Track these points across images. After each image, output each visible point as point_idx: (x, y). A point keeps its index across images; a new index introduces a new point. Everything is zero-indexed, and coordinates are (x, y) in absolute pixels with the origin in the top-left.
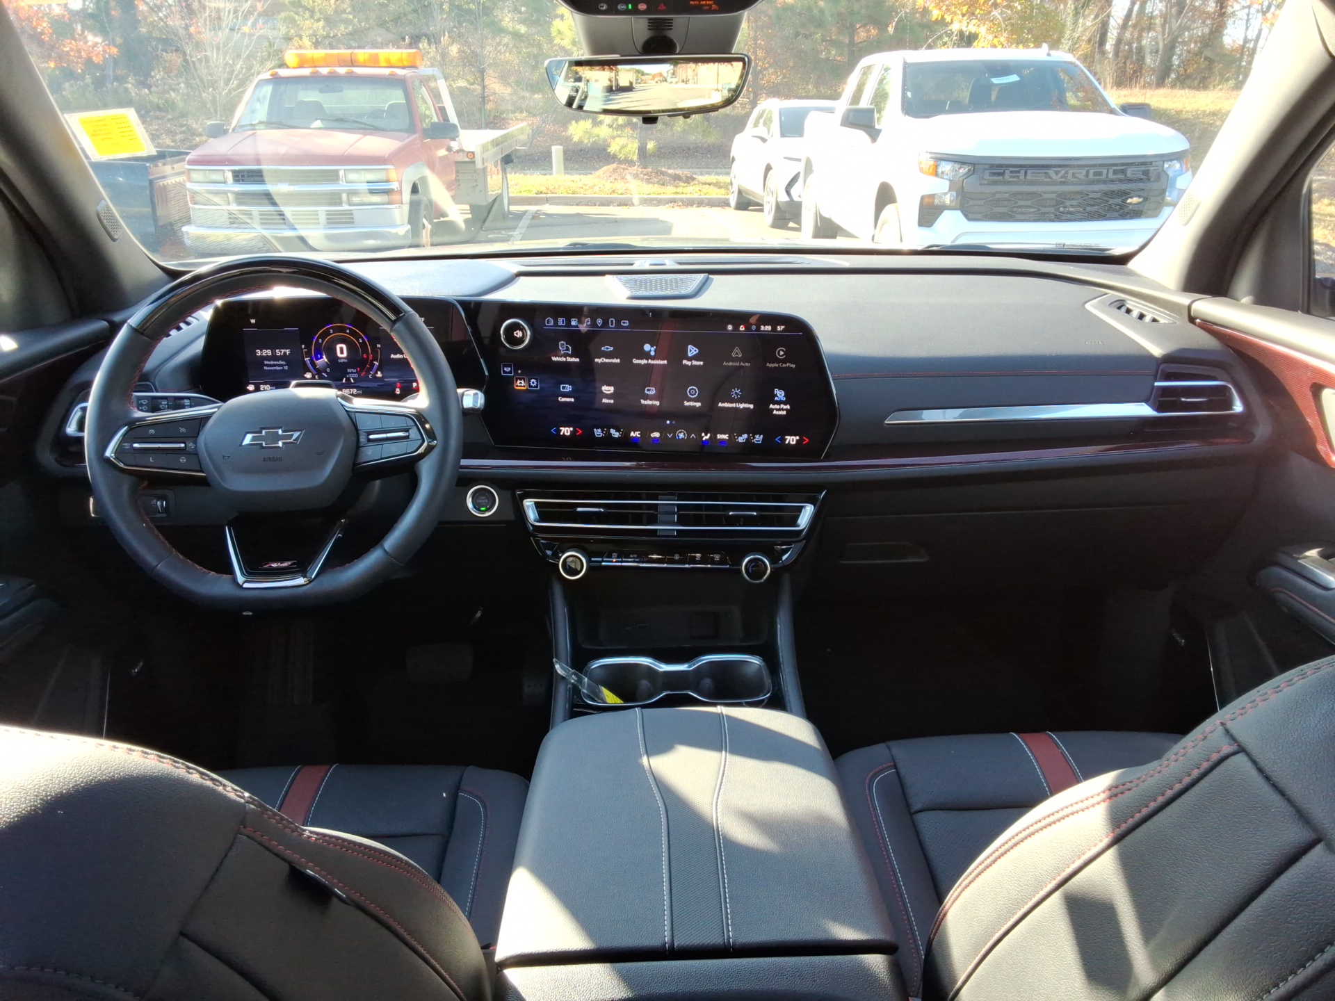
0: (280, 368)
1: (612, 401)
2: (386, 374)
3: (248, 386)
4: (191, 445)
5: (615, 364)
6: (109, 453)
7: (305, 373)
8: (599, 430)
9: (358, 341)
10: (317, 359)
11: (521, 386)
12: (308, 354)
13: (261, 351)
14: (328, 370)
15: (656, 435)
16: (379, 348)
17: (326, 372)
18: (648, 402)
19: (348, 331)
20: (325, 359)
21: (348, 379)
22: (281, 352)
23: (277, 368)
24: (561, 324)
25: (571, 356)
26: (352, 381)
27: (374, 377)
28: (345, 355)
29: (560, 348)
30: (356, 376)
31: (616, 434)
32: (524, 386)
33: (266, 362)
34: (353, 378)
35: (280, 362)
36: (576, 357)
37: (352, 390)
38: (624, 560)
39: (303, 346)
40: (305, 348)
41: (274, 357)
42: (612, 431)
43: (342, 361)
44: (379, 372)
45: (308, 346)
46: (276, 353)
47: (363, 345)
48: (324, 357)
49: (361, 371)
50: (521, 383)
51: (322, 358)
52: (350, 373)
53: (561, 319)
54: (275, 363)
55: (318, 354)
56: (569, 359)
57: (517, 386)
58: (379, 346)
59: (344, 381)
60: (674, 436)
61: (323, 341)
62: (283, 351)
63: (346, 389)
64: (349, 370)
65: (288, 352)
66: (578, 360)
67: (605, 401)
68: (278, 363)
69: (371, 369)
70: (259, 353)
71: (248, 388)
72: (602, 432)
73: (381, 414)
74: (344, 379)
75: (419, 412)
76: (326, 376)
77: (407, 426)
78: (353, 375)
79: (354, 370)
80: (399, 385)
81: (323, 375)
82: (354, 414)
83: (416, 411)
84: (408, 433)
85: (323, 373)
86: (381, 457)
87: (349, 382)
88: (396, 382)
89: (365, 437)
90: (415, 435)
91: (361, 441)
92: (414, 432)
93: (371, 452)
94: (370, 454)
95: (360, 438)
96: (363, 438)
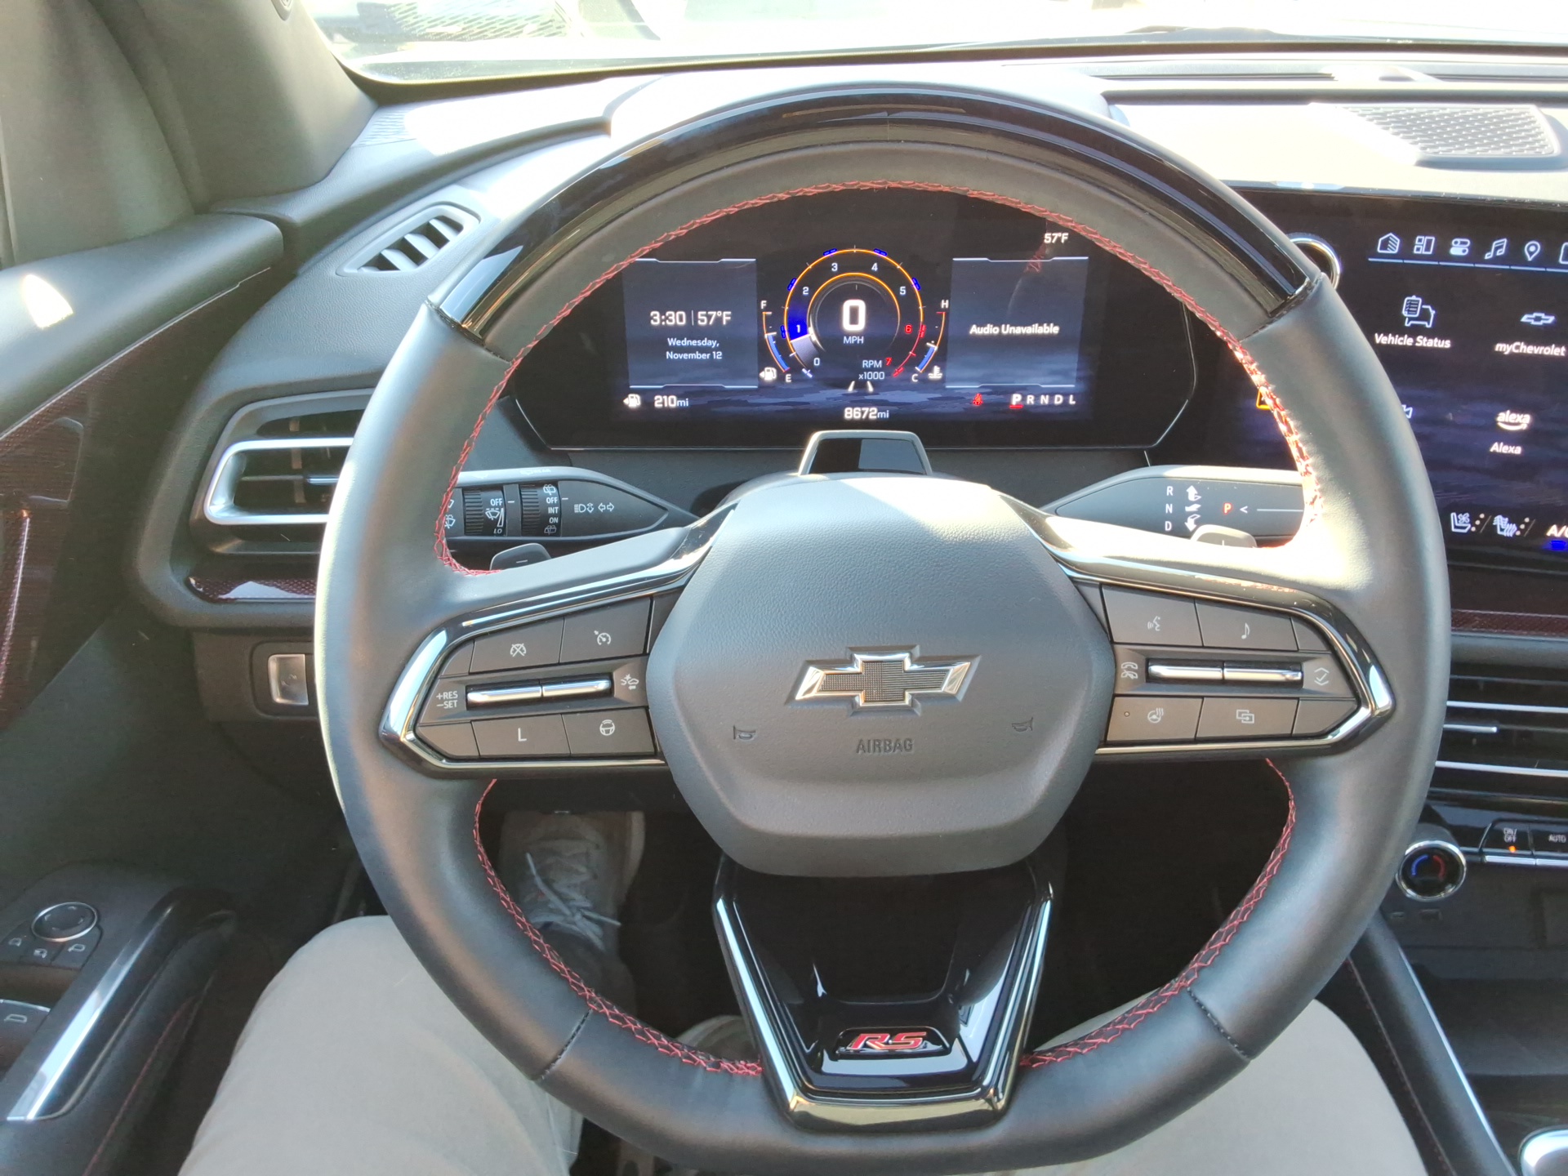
0: (705, 356)
1: (1518, 450)
2: (951, 373)
3: (626, 396)
4: (626, 682)
5: (1552, 358)
6: (399, 716)
7: (762, 369)
8: (1465, 518)
9: (897, 293)
10: (794, 335)
12: (774, 323)
13: (663, 313)
14: (817, 362)
16: (945, 309)
17: (810, 366)
19: (875, 267)
20: (812, 335)
21: (861, 385)
22: (709, 317)
23: (697, 356)
24: (1422, 251)
25: (1430, 334)
26: (871, 389)
27: (923, 380)
28: (861, 325)
29: (1405, 313)
30: (880, 376)
31: (1505, 527)
33: (672, 342)
34: (874, 383)
35: (706, 342)
36: (1442, 338)
37: (866, 410)
38: (1535, 853)
39: (763, 304)
40: (766, 309)
41: (692, 331)
42: (1500, 521)
43: (851, 340)
44: (936, 369)
45: (777, 306)
46: (696, 319)
47: (908, 303)
48: (811, 330)
49: (895, 364)
51: (804, 332)
52: (867, 370)
53: (1425, 239)
54: (694, 343)
55: (797, 327)
56: (1422, 342)
58: (945, 304)
59: (850, 389)
61: (812, 292)
62: (713, 314)
63: (853, 407)
64: (866, 364)
65: (726, 316)
66: (1447, 344)
67: (1498, 448)
68: (699, 343)
69: (917, 361)
70: (656, 319)
71: (626, 401)
72: (1472, 523)
73: (1194, 599)
74: (853, 383)
75: (1332, 605)
76: (810, 376)
77: (1296, 649)
78: (873, 375)
79: (878, 362)
80: (978, 399)
81: (803, 373)
82: (1097, 591)
83: (1320, 598)
84: (1300, 674)
85: (804, 370)
86: (1198, 735)
87: (862, 391)
88: (973, 392)
89: (1137, 668)
90: (1327, 682)
91: (1122, 676)
92: (1321, 673)
93: (1158, 716)
94: (1156, 720)
95: (1122, 667)
96: (1129, 669)
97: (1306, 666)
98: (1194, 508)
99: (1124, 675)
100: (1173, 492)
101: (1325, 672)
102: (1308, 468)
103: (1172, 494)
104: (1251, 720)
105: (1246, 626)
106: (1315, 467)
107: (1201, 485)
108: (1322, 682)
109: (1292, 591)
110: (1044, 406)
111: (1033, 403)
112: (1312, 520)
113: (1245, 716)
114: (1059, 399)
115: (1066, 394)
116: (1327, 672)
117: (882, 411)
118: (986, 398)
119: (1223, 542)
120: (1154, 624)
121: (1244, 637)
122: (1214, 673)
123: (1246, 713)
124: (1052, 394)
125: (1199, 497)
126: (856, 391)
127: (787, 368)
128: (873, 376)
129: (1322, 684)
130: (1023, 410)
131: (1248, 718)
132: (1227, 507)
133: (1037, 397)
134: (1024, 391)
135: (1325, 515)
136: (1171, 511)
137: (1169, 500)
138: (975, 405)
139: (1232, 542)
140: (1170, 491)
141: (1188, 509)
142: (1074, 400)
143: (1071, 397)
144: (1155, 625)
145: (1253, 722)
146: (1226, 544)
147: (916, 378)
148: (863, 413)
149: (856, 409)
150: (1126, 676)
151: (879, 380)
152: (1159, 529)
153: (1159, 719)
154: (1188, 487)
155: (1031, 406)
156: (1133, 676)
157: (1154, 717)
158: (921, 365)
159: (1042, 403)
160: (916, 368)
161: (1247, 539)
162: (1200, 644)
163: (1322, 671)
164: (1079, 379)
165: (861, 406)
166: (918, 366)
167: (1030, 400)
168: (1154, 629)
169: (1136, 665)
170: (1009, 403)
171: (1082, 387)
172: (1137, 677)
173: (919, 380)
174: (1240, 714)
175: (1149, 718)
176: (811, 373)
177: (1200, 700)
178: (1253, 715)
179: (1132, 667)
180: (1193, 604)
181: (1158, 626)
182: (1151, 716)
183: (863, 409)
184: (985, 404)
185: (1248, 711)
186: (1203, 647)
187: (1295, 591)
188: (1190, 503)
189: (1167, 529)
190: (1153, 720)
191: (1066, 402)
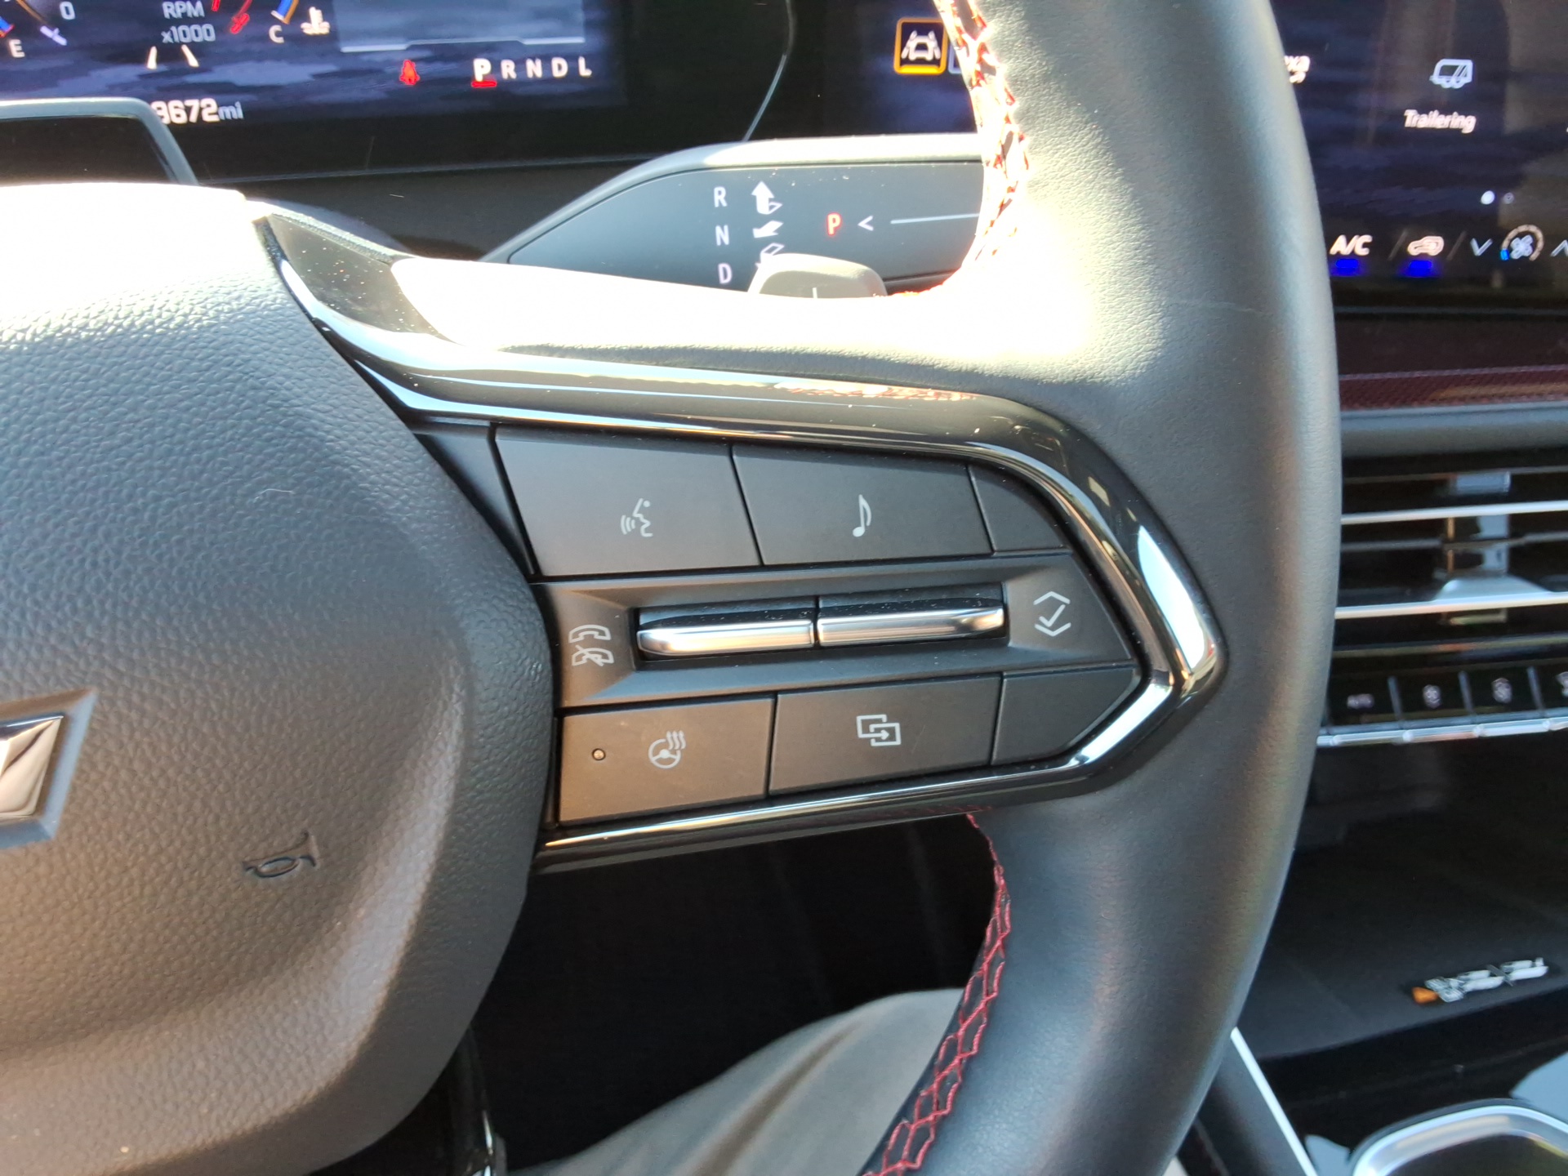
2: (346, 21)
11: (921, 62)
14: (66, 9)
15: (1430, 246)
17: (56, 21)
18: (1435, 120)
21: (170, 54)
26: (193, 62)
27: (294, 37)
30: (206, 33)
32: (936, 62)
34: (193, 47)
37: (194, 104)
44: (315, 14)
49: (229, 8)
50: (922, 47)
52: (175, 22)
57: (905, 62)
59: (152, 63)
60: (1495, 250)
63: (167, 100)
64: (170, 10)
73: (729, 445)
74: (153, 52)
75: (1067, 424)
76: (62, 41)
77: (985, 549)
78: (191, 30)
79: (194, 5)
80: (409, 72)
81: (44, 37)
82: (482, 442)
83: (1038, 409)
84: (1000, 612)
85: (45, 30)
86: (772, 787)
87: (176, 66)
88: (398, 58)
89: (608, 637)
90: (1067, 626)
91: (574, 663)
92: (1053, 605)
93: (674, 752)
94: (670, 761)
95: (571, 640)
96: (590, 642)
97: (1013, 591)
98: (770, 229)
99: (579, 658)
100: (726, 198)
101: (1060, 603)
102: (985, 56)
103: (724, 204)
104: (892, 737)
105: (863, 503)
106: (1005, 49)
107: (778, 179)
108: (1053, 628)
109: (966, 397)
110: (535, 80)
111: (514, 76)
112: (1003, 207)
113: (878, 730)
114: (560, 67)
115: (571, 58)
116: (1067, 601)
117: (227, 105)
118: (426, 69)
119: (815, 290)
120: (636, 522)
121: (859, 532)
122: (791, 633)
123: (879, 721)
124: (546, 57)
125: (778, 205)
126: (164, 68)
127: (9, 28)
128: (191, 37)
129: (1053, 634)
130: (497, 90)
131: (884, 735)
132: (834, 222)
133: (520, 65)
134: (493, 52)
135: (1034, 185)
136: (727, 241)
137: (721, 216)
138: (407, 83)
139: (832, 288)
140: (720, 197)
141: (759, 233)
142: (588, 66)
143: (582, 62)
144: (639, 523)
145: (898, 742)
146: (820, 296)
147: (278, 34)
148: (188, 110)
149: (173, 103)
150: (584, 661)
151: (205, 43)
152: (711, 281)
153: (678, 758)
154: (754, 185)
155: (510, 82)
156: (600, 658)
157: (665, 754)
158: (284, 6)
159: (530, 75)
160: (275, 14)
161: (864, 277)
162: (755, 562)
163: (1051, 598)
164: (589, 26)
165: (183, 99)
166: (276, 8)
167: (508, 69)
168: (636, 532)
169: (606, 630)
170: (470, 77)
171: (598, 41)
172: (611, 660)
173: (285, 38)
174: (866, 725)
175: (653, 759)
176: (61, 34)
177: (769, 701)
178: (897, 726)
179: (597, 636)
180: (725, 459)
181: (647, 524)
182: (656, 752)
183: (189, 103)
184: (424, 83)
185: (884, 717)
186: (762, 567)
187: (975, 397)
188: (762, 221)
189: (723, 281)
190: (660, 761)
191: (573, 70)
